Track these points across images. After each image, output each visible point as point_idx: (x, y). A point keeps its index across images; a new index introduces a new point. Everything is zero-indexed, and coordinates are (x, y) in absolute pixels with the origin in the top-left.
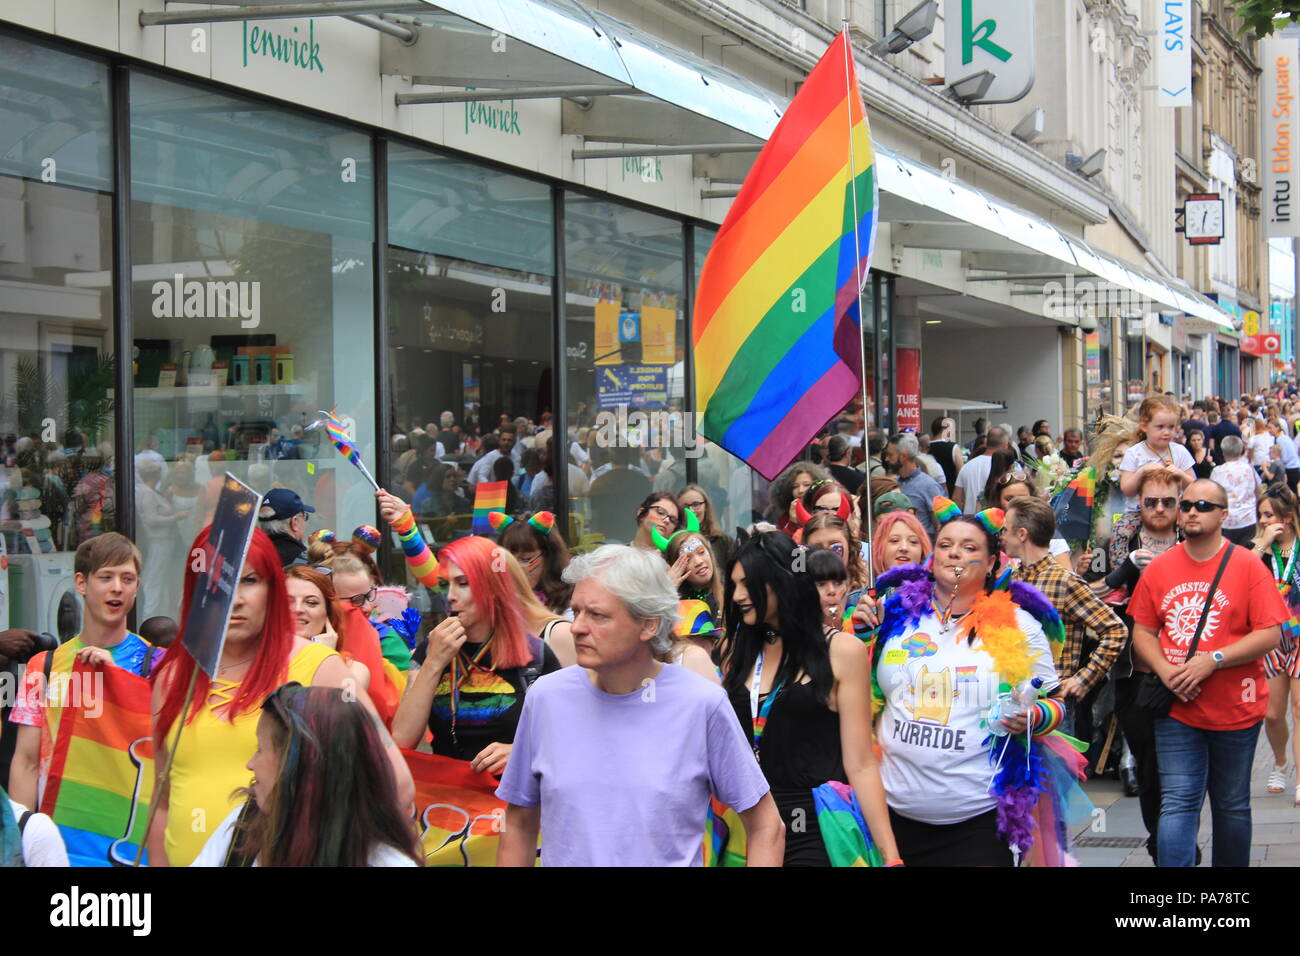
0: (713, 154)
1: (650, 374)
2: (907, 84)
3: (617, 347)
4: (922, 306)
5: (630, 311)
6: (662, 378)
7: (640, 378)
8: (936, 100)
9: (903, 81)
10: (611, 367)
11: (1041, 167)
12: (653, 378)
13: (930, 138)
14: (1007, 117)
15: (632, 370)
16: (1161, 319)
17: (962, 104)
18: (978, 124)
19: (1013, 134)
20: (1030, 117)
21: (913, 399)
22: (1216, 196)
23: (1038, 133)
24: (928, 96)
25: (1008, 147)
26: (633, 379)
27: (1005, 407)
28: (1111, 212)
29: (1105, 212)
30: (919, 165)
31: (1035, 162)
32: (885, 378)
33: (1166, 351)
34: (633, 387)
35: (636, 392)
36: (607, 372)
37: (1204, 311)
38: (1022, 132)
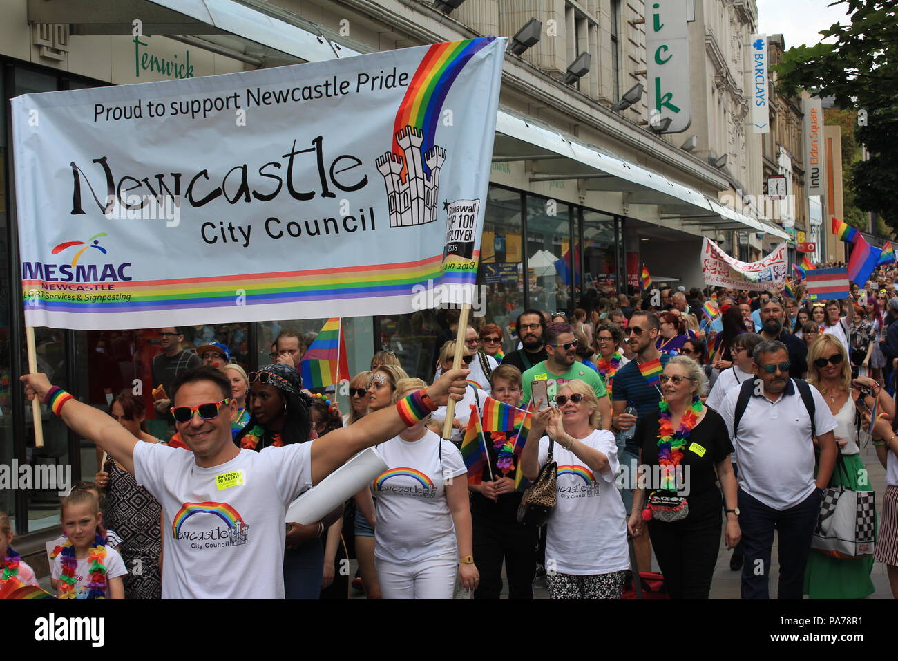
0: (534, 160)
1: (509, 267)
2: (629, 124)
3: (494, 254)
4: (639, 232)
5: (500, 237)
6: (515, 269)
7: (505, 269)
8: (644, 132)
9: (627, 123)
10: (490, 264)
11: (696, 163)
12: (511, 269)
13: (641, 150)
14: (679, 140)
15: (500, 265)
16: (757, 236)
17: (656, 134)
18: (664, 144)
19: (682, 148)
20: (690, 139)
21: (635, 277)
22: (782, 176)
23: (694, 147)
24: (640, 130)
25: (679, 154)
26: (502, 270)
27: (680, 280)
28: (731, 185)
29: (728, 185)
30: (634, 163)
31: (692, 161)
32: (622, 266)
33: (759, 252)
34: (501, 273)
35: (503, 276)
36: (489, 267)
37: (777, 232)
38: (687, 147)
